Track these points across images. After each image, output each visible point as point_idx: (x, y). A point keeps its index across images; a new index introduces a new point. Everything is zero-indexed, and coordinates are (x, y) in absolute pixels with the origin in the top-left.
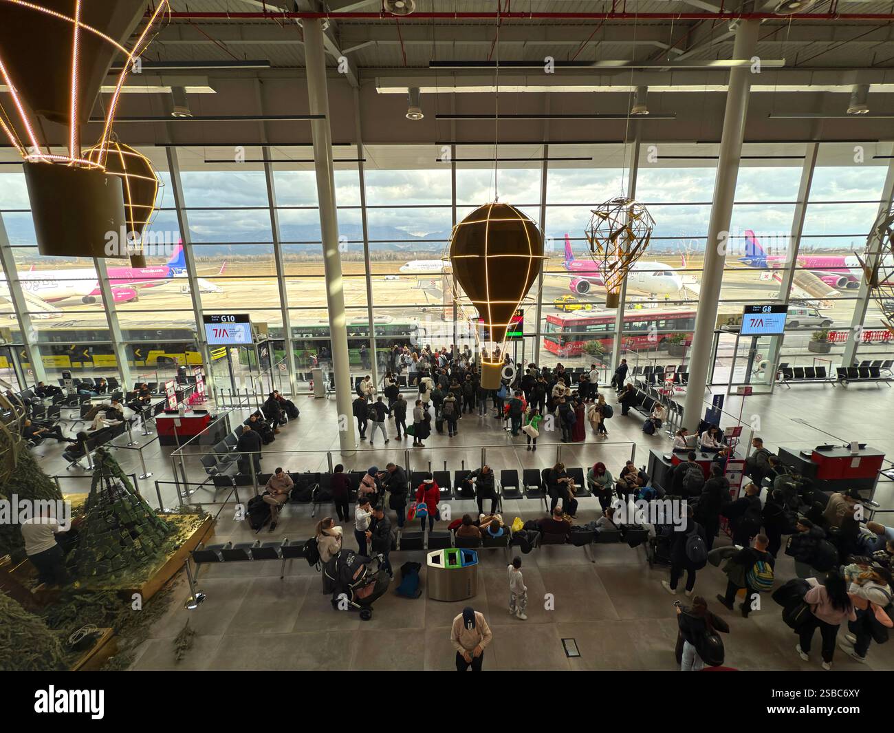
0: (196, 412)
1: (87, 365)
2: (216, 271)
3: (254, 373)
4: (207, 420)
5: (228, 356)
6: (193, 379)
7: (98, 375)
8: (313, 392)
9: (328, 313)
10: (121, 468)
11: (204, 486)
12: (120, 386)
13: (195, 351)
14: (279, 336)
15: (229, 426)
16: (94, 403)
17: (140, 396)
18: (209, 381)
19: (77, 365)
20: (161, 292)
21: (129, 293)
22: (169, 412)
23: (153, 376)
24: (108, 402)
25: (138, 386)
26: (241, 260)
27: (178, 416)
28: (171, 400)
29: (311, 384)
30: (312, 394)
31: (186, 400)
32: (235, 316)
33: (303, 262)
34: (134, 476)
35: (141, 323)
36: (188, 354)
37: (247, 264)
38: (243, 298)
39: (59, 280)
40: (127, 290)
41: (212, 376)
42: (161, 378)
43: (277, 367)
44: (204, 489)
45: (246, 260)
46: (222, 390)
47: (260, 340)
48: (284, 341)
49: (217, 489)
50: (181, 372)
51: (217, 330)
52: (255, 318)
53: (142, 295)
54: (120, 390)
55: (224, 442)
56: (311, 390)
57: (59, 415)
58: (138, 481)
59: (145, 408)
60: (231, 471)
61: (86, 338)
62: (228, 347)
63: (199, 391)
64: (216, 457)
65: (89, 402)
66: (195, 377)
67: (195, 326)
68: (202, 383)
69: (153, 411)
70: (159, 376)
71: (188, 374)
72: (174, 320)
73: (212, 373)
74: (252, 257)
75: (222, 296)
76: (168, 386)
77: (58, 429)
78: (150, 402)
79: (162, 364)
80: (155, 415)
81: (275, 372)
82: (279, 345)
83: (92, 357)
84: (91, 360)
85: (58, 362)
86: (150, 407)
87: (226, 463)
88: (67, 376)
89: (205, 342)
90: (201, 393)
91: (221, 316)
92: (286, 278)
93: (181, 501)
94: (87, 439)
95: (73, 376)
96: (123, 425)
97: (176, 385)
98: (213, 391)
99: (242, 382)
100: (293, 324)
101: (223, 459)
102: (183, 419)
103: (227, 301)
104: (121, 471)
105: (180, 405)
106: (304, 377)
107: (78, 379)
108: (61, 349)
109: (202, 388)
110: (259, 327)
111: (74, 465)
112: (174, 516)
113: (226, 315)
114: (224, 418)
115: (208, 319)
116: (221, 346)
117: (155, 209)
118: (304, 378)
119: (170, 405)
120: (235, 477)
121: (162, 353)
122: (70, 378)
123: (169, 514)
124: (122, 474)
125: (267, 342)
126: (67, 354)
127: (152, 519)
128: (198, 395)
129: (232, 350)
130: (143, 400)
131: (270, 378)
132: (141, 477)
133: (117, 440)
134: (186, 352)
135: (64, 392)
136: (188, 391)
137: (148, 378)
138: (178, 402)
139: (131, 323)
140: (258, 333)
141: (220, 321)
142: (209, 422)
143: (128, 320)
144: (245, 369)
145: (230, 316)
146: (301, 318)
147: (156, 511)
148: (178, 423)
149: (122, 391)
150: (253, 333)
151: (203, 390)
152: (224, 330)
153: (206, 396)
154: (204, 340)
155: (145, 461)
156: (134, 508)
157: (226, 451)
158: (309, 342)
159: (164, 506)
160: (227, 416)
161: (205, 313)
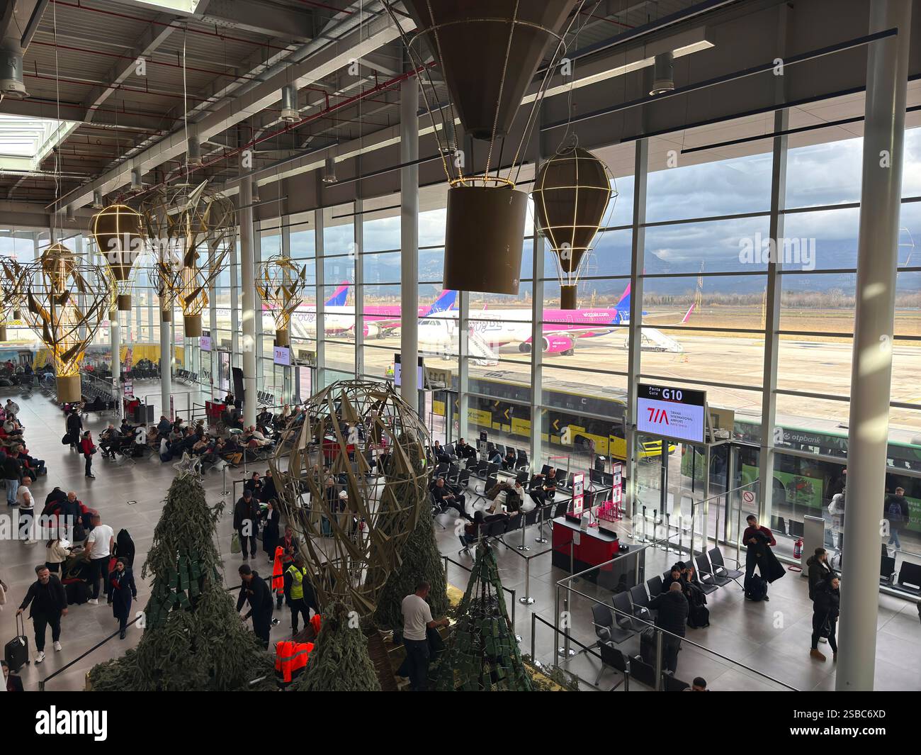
0: (602, 531)
1: (506, 428)
2: (678, 318)
3: (699, 494)
4: (612, 548)
5: (664, 458)
6: (609, 479)
7: (511, 444)
8: (798, 562)
9: (848, 409)
10: (500, 574)
11: (588, 653)
12: (529, 465)
13: (622, 436)
14: (753, 439)
15: (642, 571)
16: (500, 479)
17: (545, 484)
18: (631, 487)
19: (496, 426)
20: (601, 345)
21: (565, 343)
22: (571, 519)
23: (565, 460)
24: (512, 481)
25: (546, 469)
26: (721, 302)
27: (579, 529)
28: (576, 502)
29: (798, 545)
30: (795, 565)
31: (595, 508)
32: (683, 391)
33: (832, 308)
34: (513, 593)
35: (567, 384)
36: (612, 440)
37: (729, 309)
38: (711, 364)
39: (504, 321)
40: (564, 339)
41: (635, 481)
42: (574, 467)
43: (738, 494)
44: (586, 656)
45: (729, 302)
46: (644, 508)
47: (718, 439)
48: (758, 449)
49: (604, 667)
50: (599, 465)
51: (653, 410)
52: (715, 399)
53: (579, 346)
54: (528, 469)
55: (629, 593)
56: (797, 556)
57: (467, 482)
58: (517, 604)
59: (547, 502)
60: (628, 647)
61: (509, 395)
62: (667, 441)
63: (614, 501)
64: (613, 614)
65: (495, 476)
66: (612, 476)
67: (626, 400)
68: (620, 488)
69: (554, 509)
70: (571, 463)
71: (606, 470)
72: (604, 385)
73: (636, 477)
74: (740, 298)
75: (679, 358)
76: (577, 479)
77: (462, 499)
78: (553, 496)
79: (580, 447)
80: (555, 517)
81: (735, 504)
82: (749, 456)
83: (510, 420)
84: (509, 423)
85: (481, 419)
86: (553, 503)
87: (625, 630)
88: (483, 437)
89: (635, 426)
90: (617, 504)
91: (662, 388)
92: (780, 336)
93: (556, 660)
94: (482, 523)
95: (489, 439)
96: (518, 517)
97: (587, 481)
98: (632, 504)
99: (677, 504)
100: (781, 421)
101: (622, 621)
102: (584, 536)
103: (686, 367)
104: (499, 579)
105: (587, 514)
106: (787, 527)
107: (492, 443)
108: (487, 404)
109: (619, 497)
110: (719, 417)
111: (465, 551)
112: (542, 675)
113: (671, 389)
114: (635, 554)
115: (644, 391)
116: (657, 437)
117: (600, 230)
118: (787, 530)
119: (575, 509)
120: (631, 659)
121: (581, 431)
122: (485, 440)
123: (538, 670)
124: (498, 583)
125: (729, 446)
126: (490, 411)
127: (516, 667)
128: (612, 506)
129: (671, 448)
130: (547, 491)
131: (722, 511)
132: (522, 600)
133: (511, 537)
134: (611, 437)
135: (478, 456)
136: (601, 495)
137: (559, 462)
138: (584, 508)
139: (557, 383)
140: (717, 427)
141: (660, 397)
142: (615, 554)
143: (554, 378)
144: (686, 485)
145: (676, 390)
146: (806, 414)
147: (525, 658)
148: (577, 540)
149: (529, 472)
150: (707, 425)
151: (619, 500)
152: (664, 412)
153: (622, 512)
154: (634, 423)
155: (530, 577)
156: (501, 637)
157: (629, 611)
158: (810, 461)
159: (536, 656)
160: (643, 552)
161: (643, 381)
